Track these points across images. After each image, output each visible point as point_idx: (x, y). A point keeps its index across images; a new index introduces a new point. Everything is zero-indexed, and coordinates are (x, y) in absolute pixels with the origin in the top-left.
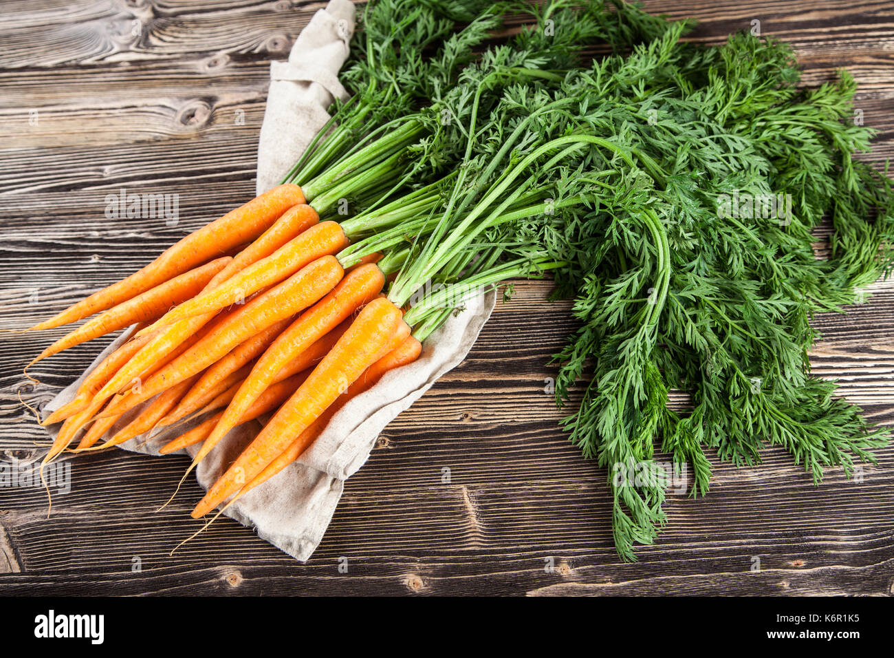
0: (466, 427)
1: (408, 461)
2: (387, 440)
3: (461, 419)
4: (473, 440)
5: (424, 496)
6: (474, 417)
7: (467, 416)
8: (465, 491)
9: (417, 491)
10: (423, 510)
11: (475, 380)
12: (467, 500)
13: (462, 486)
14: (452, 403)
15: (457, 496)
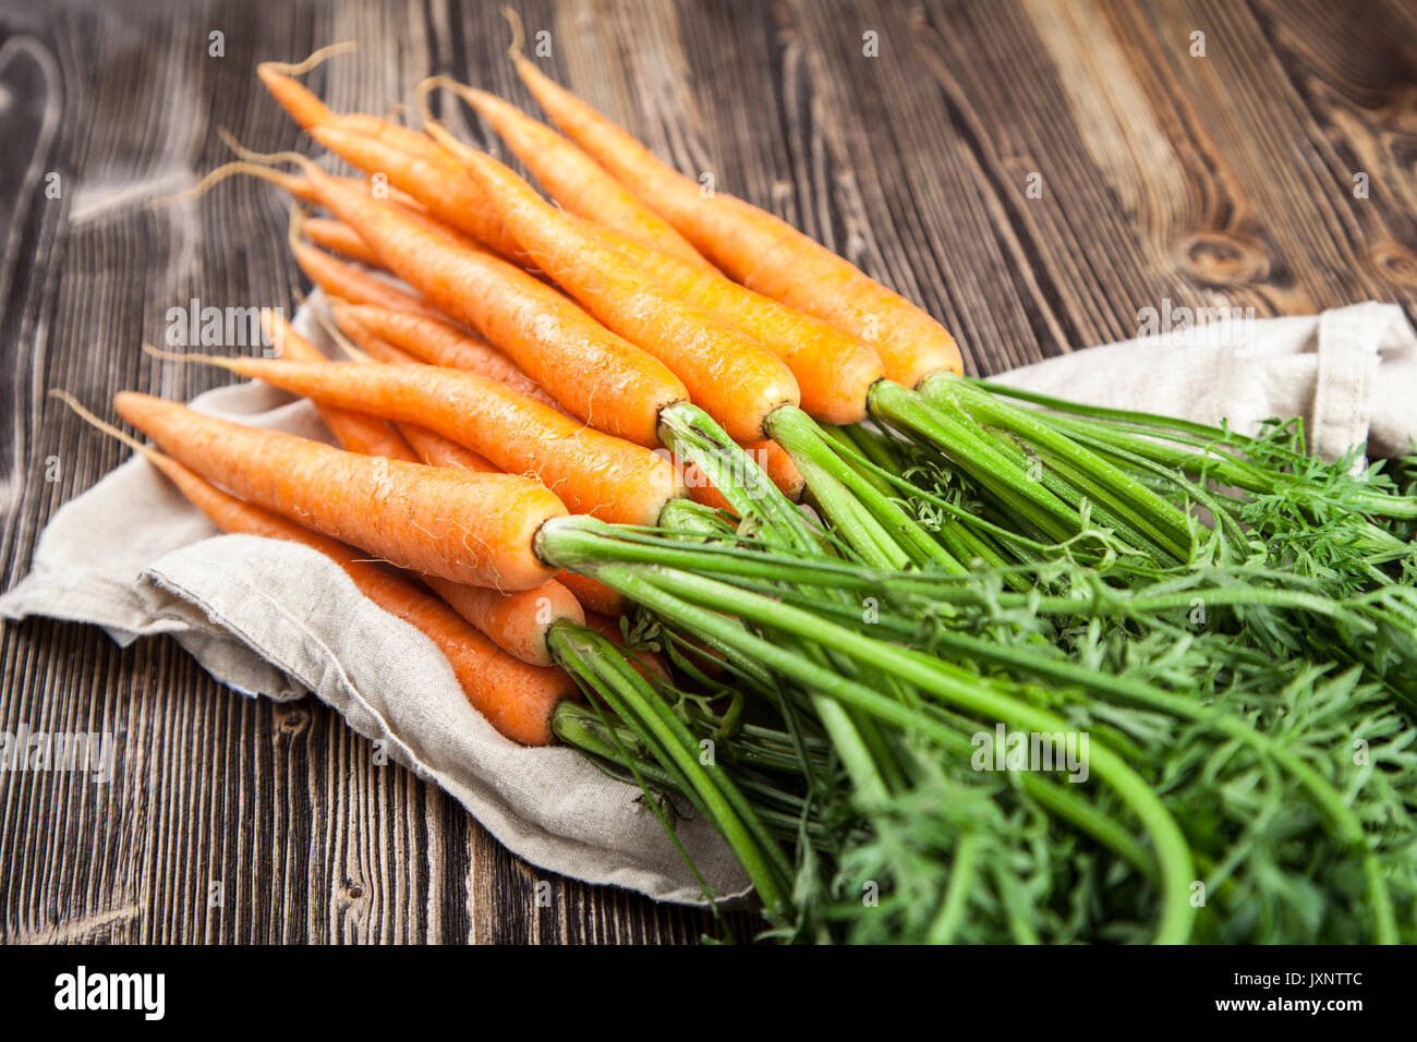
0: (324, 895)
1: (234, 778)
2: (297, 731)
3: (346, 883)
4: (279, 917)
5: (128, 823)
6: (352, 914)
7: (356, 894)
8: (129, 912)
9: (144, 808)
10: (89, 828)
11: (470, 905)
12: (103, 918)
13: (144, 904)
14: (399, 857)
15: (117, 893)
